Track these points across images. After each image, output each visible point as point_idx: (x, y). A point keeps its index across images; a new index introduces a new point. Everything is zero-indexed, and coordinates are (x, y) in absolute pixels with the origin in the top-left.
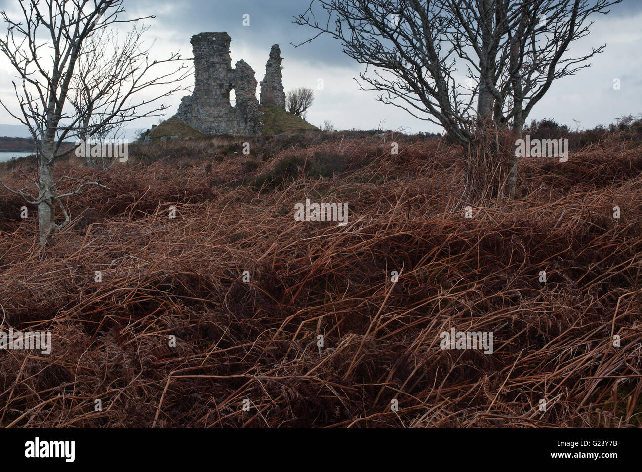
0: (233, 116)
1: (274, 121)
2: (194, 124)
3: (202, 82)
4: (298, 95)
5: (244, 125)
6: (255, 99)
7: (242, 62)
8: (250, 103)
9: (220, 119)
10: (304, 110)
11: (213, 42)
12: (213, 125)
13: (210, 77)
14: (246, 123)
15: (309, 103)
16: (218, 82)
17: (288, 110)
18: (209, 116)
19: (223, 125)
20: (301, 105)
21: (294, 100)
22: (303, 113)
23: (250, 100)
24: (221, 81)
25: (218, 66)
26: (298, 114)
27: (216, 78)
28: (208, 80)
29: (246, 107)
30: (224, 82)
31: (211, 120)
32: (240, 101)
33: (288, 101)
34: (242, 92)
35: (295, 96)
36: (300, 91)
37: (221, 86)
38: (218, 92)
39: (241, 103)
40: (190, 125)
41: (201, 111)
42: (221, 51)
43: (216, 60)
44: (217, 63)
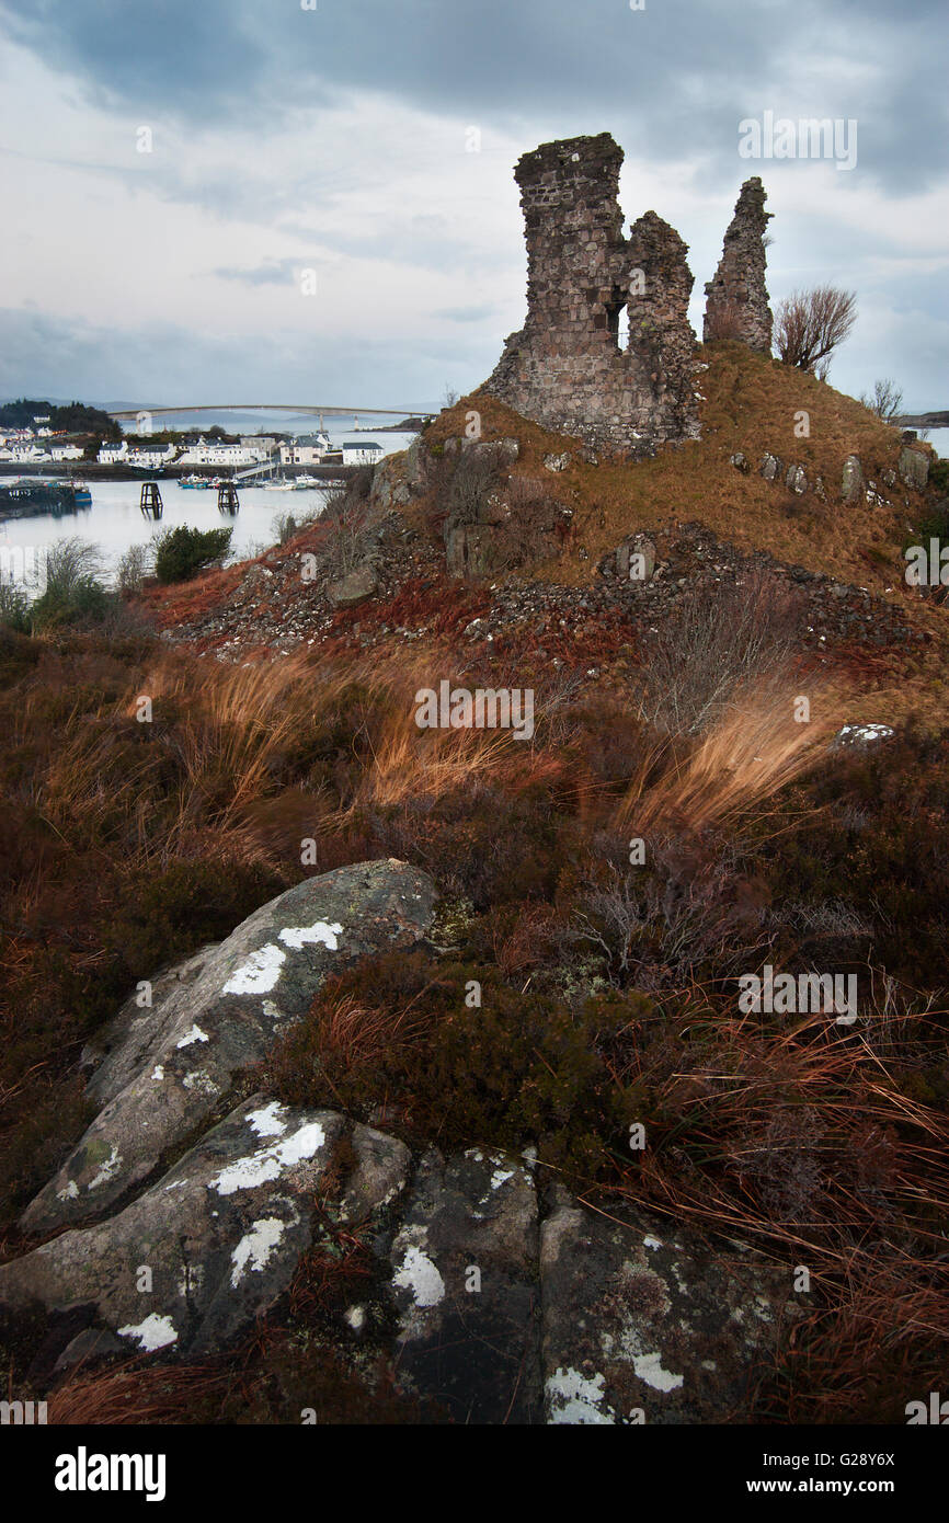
0: (621, 379)
1: (737, 387)
2: (524, 405)
3: (544, 286)
4: (808, 310)
5: (649, 402)
6: (685, 326)
7: (650, 217)
8: (669, 338)
9: (588, 388)
10: (823, 353)
11: (572, 169)
12: (571, 405)
13: (563, 271)
14: (656, 395)
15: (839, 332)
16: (584, 283)
17: (776, 353)
18: (561, 379)
19: (595, 403)
20: (817, 338)
21: (796, 326)
22: (821, 360)
23: (668, 329)
24: (592, 280)
25: (584, 236)
26: (806, 364)
27: (580, 274)
28: (558, 281)
29: (656, 350)
30: (599, 282)
31: (565, 391)
32: (639, 335)
33: (778, 330)
34: (649, 308)
35: (800, 314)
36: (815, 298)
37: (591, 295)
38: (584, 314)
39: (642, 341)
40: (515, 407)
41: (540, 368)
42: (592, 191)
43: (577, 220)
44: (582, 228)
